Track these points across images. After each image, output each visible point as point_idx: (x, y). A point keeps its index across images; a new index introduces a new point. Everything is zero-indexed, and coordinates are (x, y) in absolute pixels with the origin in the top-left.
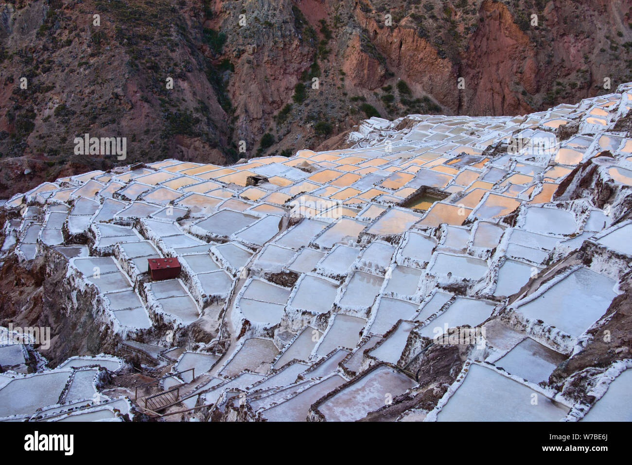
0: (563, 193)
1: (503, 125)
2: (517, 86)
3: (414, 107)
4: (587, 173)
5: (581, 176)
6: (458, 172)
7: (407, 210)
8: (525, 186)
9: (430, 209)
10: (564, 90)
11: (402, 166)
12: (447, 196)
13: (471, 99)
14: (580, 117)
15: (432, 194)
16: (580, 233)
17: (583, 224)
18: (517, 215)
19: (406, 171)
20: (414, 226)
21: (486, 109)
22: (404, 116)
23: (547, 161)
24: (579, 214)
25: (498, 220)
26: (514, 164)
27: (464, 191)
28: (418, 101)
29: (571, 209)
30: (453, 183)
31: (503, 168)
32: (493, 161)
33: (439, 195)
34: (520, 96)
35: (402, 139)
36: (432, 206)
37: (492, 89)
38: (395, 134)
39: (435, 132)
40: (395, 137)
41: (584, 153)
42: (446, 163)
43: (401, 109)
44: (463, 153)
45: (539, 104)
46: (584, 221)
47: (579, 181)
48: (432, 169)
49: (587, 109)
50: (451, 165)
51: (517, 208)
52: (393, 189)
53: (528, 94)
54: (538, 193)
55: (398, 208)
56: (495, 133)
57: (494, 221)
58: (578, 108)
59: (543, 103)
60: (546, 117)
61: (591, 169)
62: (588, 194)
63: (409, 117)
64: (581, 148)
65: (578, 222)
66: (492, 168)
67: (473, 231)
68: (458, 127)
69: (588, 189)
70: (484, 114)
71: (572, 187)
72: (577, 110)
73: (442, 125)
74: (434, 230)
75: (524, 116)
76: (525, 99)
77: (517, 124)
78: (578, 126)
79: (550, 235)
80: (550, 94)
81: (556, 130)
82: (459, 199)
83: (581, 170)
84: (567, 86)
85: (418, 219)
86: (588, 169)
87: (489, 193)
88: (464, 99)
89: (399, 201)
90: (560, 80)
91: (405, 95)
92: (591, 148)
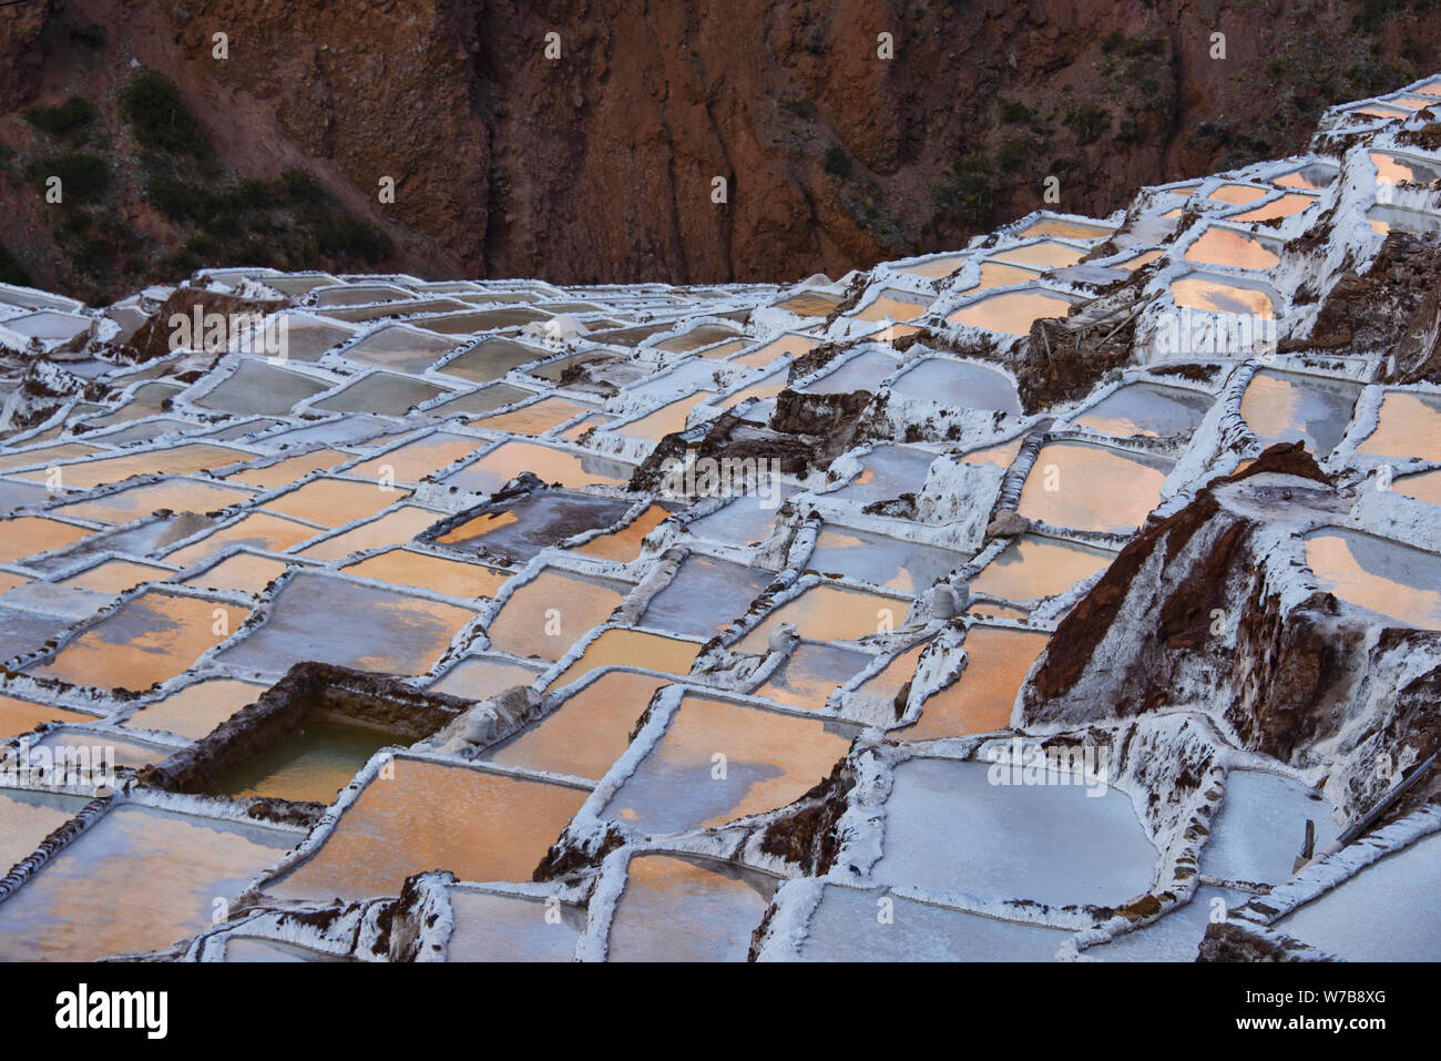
0: (1074, 680)
1: (738, 327)
2: (801, 125)
3: (230, 230)
4: (1196, 565)
5: (1166, 580)
6: (503, 587)
7: (214, 808)
8: (871, 649)
9: (346, 796)
10: (1044, 150)
11: (173, 561)
12: (444, 720)
13: (555, 194)
14: (1139, 278)
15: (362, 709)
16: (1184, 895)
17: (1195, 845)
18: (840, 808)
19: (200, 586)
20: (254, 898)
21: (637, 248)
22: (175, 282)
23: (977, 517)
24: (1164, 791)
25: (734, 839)
26: (806, 534)
27: (539, 686)
28: (256, 195)
29: (1122, 768)
30: (477, 646)
31: (745, 557)
32: (695, 518)
33: (401, 715)
34: (819, 181)
35: (167, 405)
36: (361, 776)
37: (665, 138)
38: (128, 378)
39: (360, 368)
40: (127, 395)
41: (1166, 467)
42: (432, 536)
43: (153, 241)
44: (529, 482)
45: (917, 222)
46: (1195, 830)
47: (1155, 612)
48: (350, 573)
49: (1169, 239)
50: (460, 546)
51: (837, 769)
52: (121, 694)
53: (858, 169)
54: (943, 679)
55: (154, 798)
56: (699, 371)
57: (712, 849)
58: (1126, 229)
59: (938, 219)
60: (959, 283)
61: (1217, 544)
62: (1206, 678)
63: (207, 280)
64: (1151, 443)
65: (1164, 836)
66: (689, 555)
67: (599, 908)
68: (490, 340)
69: (1202, 655)
70: (631, 271)
71: (1119, 644)
72: (1120, 240)
73: (405, 326)
74: (373, 913)
75: (848, 278)
76: (845, 193)
77: (810, 321)
78: (1130, 328)
79: (1022, 914)
80: (973, 167)
81: (1015, 348)
82: (516, 735)
83: (1161, 549)
84: (1057, 124)
85: (278, 858)
86: (1199, 544)
87: (677, 690)
88: (517, 193)
89: (160, 760)
90: (1023, 96)
91: (178, 160)
92: (1206, 439)
